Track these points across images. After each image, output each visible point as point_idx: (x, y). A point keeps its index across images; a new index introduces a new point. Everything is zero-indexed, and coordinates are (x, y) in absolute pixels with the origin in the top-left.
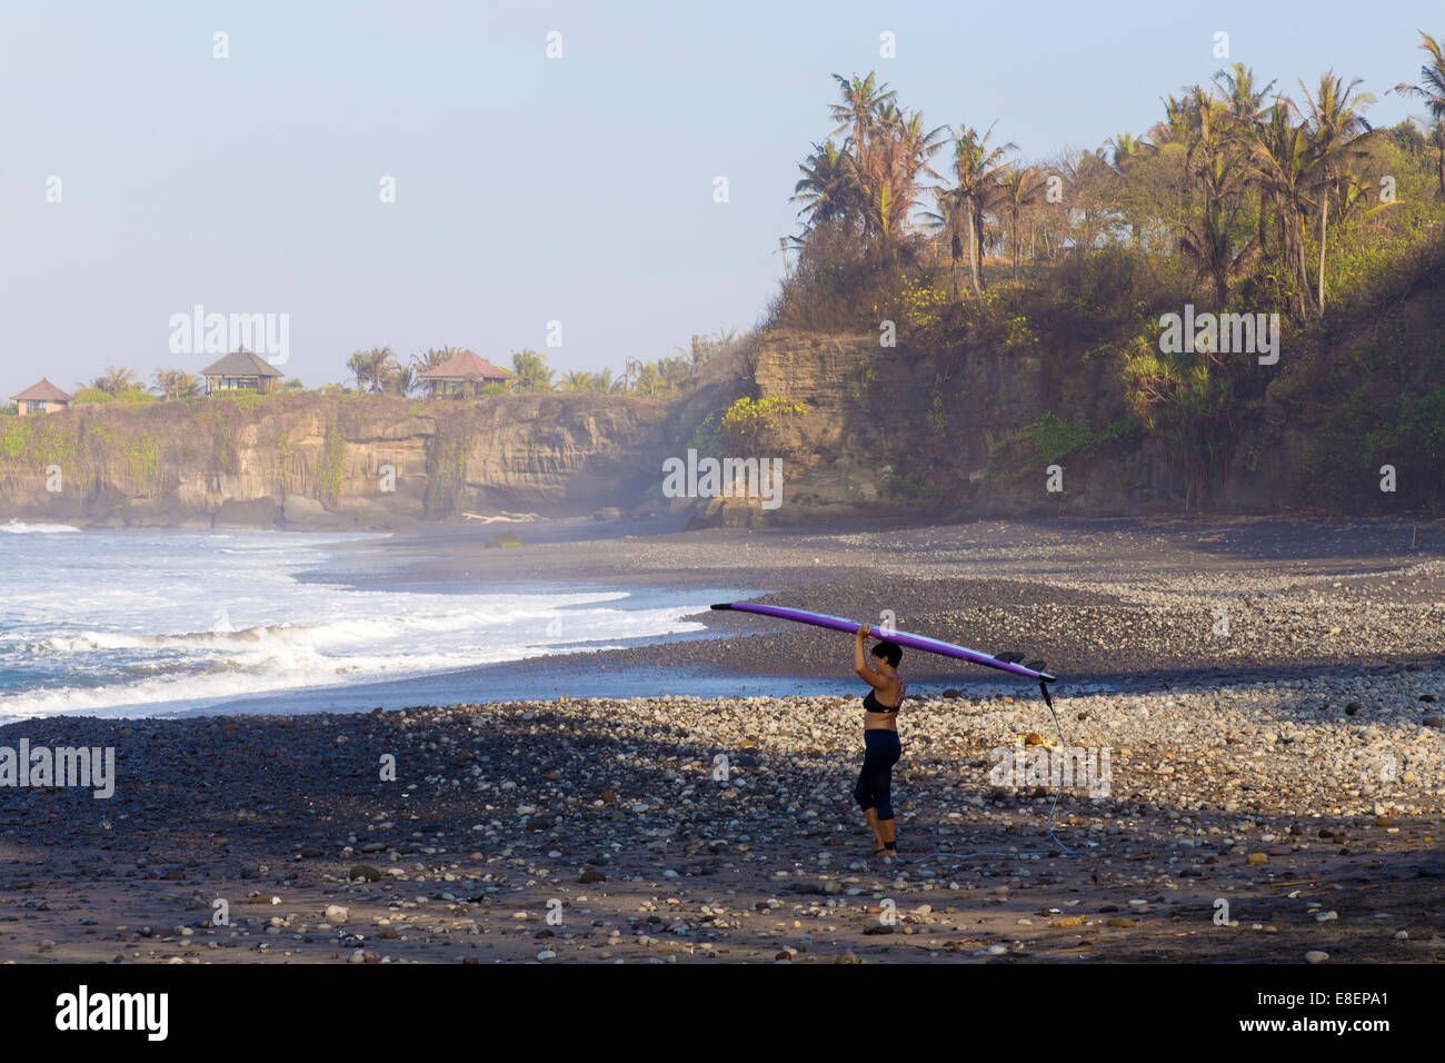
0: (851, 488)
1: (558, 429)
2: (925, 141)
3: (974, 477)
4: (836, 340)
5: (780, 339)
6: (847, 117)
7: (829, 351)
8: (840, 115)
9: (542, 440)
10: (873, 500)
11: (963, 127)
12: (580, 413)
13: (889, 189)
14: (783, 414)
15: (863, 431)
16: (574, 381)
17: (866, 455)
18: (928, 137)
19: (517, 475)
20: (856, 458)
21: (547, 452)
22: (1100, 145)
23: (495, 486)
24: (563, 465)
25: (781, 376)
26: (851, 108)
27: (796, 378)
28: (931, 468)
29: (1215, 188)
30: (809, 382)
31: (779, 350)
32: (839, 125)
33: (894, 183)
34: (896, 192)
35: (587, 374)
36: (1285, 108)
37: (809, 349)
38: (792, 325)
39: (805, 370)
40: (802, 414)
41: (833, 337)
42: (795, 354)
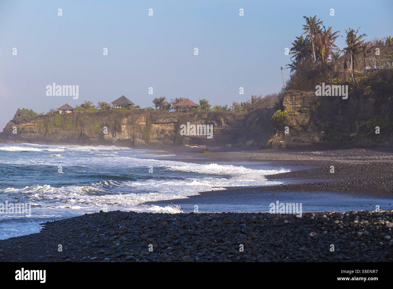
0: (311, 138)
1: (213, 121)
2: (332, 35)
3: (351, 135)
4: (308, 93)
5: (290, 93)
6: (308, 29)
7: (306, 97)
8: (306, 28)
10: (318, 142)
12: (219, 117)
13: (324, 48)
14: (291, 115)
15: (315, 121)
16: (217, 108)
17: (316, 128)
18: (333, 34)
20: (313, 129)
23: (194, 137)
25: (291, 104)
26: (309, 26)
27: (295, 104)
28: (336, 132)
30: (299, 106)
31: (290, 96)
32: (305, 31)
33: (326, 47)
34: (327, 49)
37: (300, 96)
38: (294, 89)
39: (298, 102)
40: (297, 115)
41: (307, 92)
42: (295, 97)
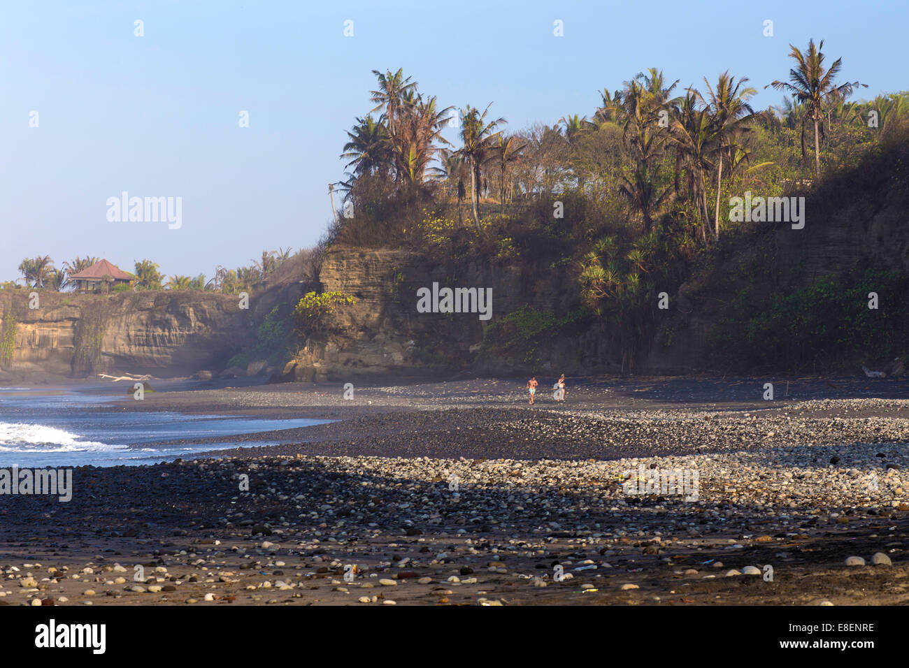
0: (385, 355)
1: (168, 316)
2: (438, 117)
3: (472, 348)
4: (377, 253)
5: (337, 252)
6: (383, 100)
7: (371, 260)
8: (377, 98)
9: (156, 324)
10: (400, 364)
11: (468, 107)
12: (183, 305)
13: (415, 148)
14: (339, 303)
15: (394, 316)
16: (178, 282)
17: (396, 333)
18: (440, 114)
19: (137, 347)
20: (389, 335)
21: (159, 331)
23: (122, 355)
24: (170, 341)
25: (338, 277)
26: (386, 94)
27: (348, 279)
28: (441, 342)
29: (644, 152)
30: (357, 282)
31: (336, 259)
32: (377, 105)
33: (418, 145)
34: (420, 151)
35: (188, 278)
36: (694, 97)
37: (357, 258)
38: (346, 242)
39: (354, 273)
40: (352, 303)
41: (374, 251)
42: (348, 262)
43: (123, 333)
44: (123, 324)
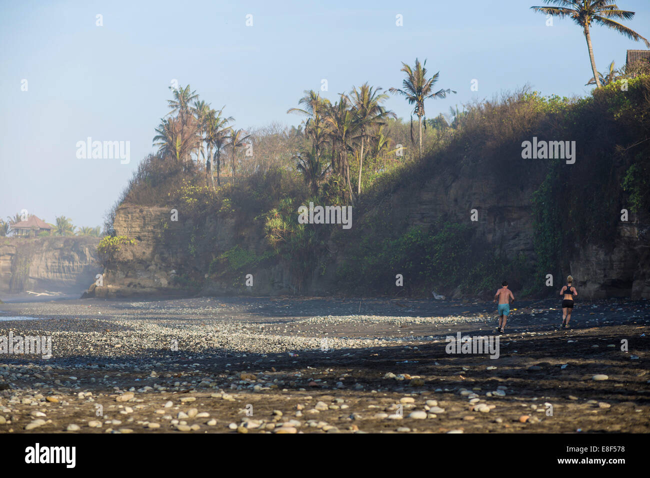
0: (156, 280)
1: (72, 253)
4: (151, 209)
5: (125, 208)
6: (176, 106)
7: (147, 215)
8: (173, 105)
9: (64, 258)
10: (166, 287)
11: (209, 109)
12: (82, 246)
13: (180, 138)
14: (125, 243)
15: (162, 253)
16: (84, 231)
17: (163, 265)
19: (53, 274)
20: (159, 266)
21: (66, 263)
22: (300, 124)
23: (42, 279)
24: (73, 270)
25: (125, 226)
26: (178, 102)
27: (132, 227)
28: (193, 271)
29: (317, 139)
30: (138, 229)
31: (124, 213)
32: (172, 110)
33: (183, 136)
34: (184, 140)
35: (91, 228)
36: (345, 100)
37: (138, 213)
38: (131, 202)
39: (136, 223)
40: (134, 244)
41: (149, 208)
42: (132, 216)
43: (43, 264)
44: (43, 258)
